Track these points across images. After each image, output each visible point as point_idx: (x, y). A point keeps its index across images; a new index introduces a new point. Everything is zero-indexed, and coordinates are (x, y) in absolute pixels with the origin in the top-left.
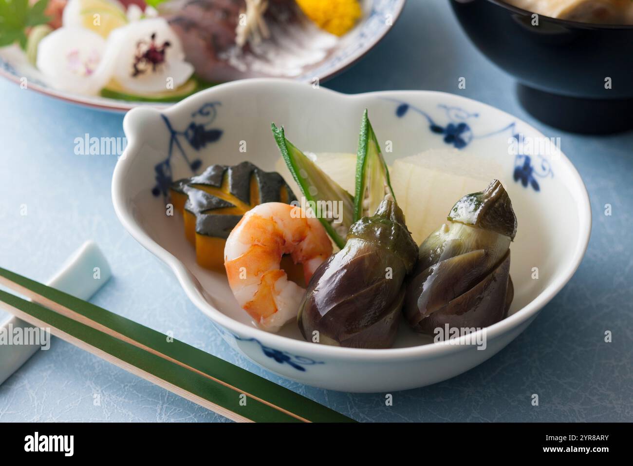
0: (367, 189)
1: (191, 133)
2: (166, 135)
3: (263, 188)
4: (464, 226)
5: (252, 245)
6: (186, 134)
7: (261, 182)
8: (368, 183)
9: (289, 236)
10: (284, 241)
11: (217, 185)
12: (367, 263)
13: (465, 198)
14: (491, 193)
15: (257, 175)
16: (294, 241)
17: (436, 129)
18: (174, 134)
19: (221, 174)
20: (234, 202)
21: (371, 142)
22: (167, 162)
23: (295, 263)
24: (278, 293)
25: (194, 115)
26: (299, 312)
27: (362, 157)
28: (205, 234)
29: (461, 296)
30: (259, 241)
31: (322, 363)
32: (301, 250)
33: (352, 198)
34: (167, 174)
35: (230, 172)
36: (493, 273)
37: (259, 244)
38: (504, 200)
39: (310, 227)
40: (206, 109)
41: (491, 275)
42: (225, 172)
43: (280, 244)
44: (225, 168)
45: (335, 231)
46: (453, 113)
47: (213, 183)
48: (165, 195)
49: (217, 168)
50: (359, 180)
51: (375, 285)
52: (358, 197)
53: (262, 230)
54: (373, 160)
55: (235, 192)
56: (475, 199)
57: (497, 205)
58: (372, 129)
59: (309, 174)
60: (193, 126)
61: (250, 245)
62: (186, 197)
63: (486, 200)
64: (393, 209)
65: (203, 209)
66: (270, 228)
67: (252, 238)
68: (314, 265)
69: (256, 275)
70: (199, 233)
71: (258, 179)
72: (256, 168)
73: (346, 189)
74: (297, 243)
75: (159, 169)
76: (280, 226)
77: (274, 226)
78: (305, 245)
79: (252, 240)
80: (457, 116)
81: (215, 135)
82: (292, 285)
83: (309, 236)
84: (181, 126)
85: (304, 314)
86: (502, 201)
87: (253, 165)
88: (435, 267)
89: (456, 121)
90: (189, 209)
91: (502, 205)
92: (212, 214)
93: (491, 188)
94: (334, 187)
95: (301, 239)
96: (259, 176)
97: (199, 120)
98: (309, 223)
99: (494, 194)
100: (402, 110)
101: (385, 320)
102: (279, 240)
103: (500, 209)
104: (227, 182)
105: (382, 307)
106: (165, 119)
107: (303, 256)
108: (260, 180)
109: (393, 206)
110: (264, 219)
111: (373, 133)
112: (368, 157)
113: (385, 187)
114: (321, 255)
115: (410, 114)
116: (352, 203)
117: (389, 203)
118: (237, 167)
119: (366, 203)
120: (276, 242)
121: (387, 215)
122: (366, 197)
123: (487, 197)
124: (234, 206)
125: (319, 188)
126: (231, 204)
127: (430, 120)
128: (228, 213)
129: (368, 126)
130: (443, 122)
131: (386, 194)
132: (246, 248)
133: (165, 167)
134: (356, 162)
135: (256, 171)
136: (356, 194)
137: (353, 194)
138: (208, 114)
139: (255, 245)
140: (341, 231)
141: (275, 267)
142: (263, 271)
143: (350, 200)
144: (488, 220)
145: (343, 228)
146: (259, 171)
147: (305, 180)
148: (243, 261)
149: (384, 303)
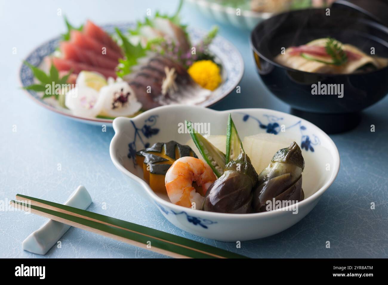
0: (232, 150)
1: (144, 130)
2: (133, 130)
3: (181, 152)
4: (280, 163)
5: (179, 175)
6: (142, 130)
7: (180, 150)
8: (232, 147)
9: (196, 172)
10: (194, 174)
11: (159, 151)
12: (234, 180)
13: (280, 151)
14: (292, 148)
15: (178, 147)
16: (198, 174)
17: (263, 127)
18: (136, 130)
19: (160, 146)
20: (168, 158)
21: (233, 128)
22: (134, 143)
23: (199, 186)
24: (192, 197)
25: (146, 121)
26: (202, 205)
27: (229, 135)
28: (154, 173)
29: (280, 195)
30: (182, 173)
31: (216, 223)
32: (202, 179)
33: (225, 155)
34: (134, 149)
35: (165, 145)
36: (295, 184)
37: (182, 175)
38: (298, 151)
39: (205, 168)
40: (151, 118)
41: (294, 185)
42: (163, 146)
43: (192, 175)
44: (162, 144)
45: (217, 171)
46: (270, 118)
47: (157, 151)
48: (133, 158)
49: (158, 144)
50: (228, 146)
51: (239, 190)
52: (227, 154)
53: (183, 168)
54: (234, 137)
55: (168, 154)
56: (284, 150)
57: (295, 153)
58: (233, 123)
59: (204, 143)
60: (145, 127)
61: (178, 175)
62: (145, 157)
63: (290, 151)
64: (245, 157)
65: (153, 162)
66: (187, 167)
67: (178, 172)
68: (207, 185)
69: (181, 189)
70: (151, 173)
71: (179, 148)
72: (178, 143)
73: (221, 151)
74: (200, 175)
75: (130, 146)
76: (191, 167)
77: (188, 167)
78: (203, 176)
79: (178, 173)
80: (273, 120)
81: (156, 131)
82: (198, 195)
83: (205, 172)
84: (140, 126)
85: (205, 206)
86: (297, 151)
87: (176, 142)
88: (266, 183)
89: (272, 122)
90: (146, 162)
91: (297, 153)
92: (157, 164)
93: (292, 145)
94: (216, 150)
95: (201, 173)
96: (179, 147)
97: (148, 124)
98: (205, 166)
99: (293, 148)
100: (246, 118)
101: (244, 207)
102: (191, 173)
103: (297, 155)
104: (164, 150)
105: (242, 201)
106: (133, 122)
107: (203, 182)
108: (180, 148)
109: (245, 156)
110: (184, 164)
111: (234, 125)
112: (232, 135)
113: (241, 149)
114: (211, 181)
115: (250, 120)
116: (225, 158)
117: (244, 155)
118: (169, 143)
119: (231, 156)
120: (190, 174)
121: (243, 159)
122: (232, 154)
123: (290, 149)
124: (168, 160)
125: (209, 151)
126: (166, 159)
127: (259, 122)
128: (166, 163)
129: (231, 121)
130: (266, 123)
131: (241, 152)
132: (176, 177)
133: (133, 145)
134: (226, 138)
135: (178, 145)
136: (227, 153)
137: (225, 153)
138: (152, 121)
139: (180, 175)
140: (220, 171)
141: (189, 185)
142: (185, 187)
143: (223, 156)
144: (291, 159)
145: (221, 169)
146: (180, 145)
147: (202, 146)
148: (174, 183)
149: (243, 199)
